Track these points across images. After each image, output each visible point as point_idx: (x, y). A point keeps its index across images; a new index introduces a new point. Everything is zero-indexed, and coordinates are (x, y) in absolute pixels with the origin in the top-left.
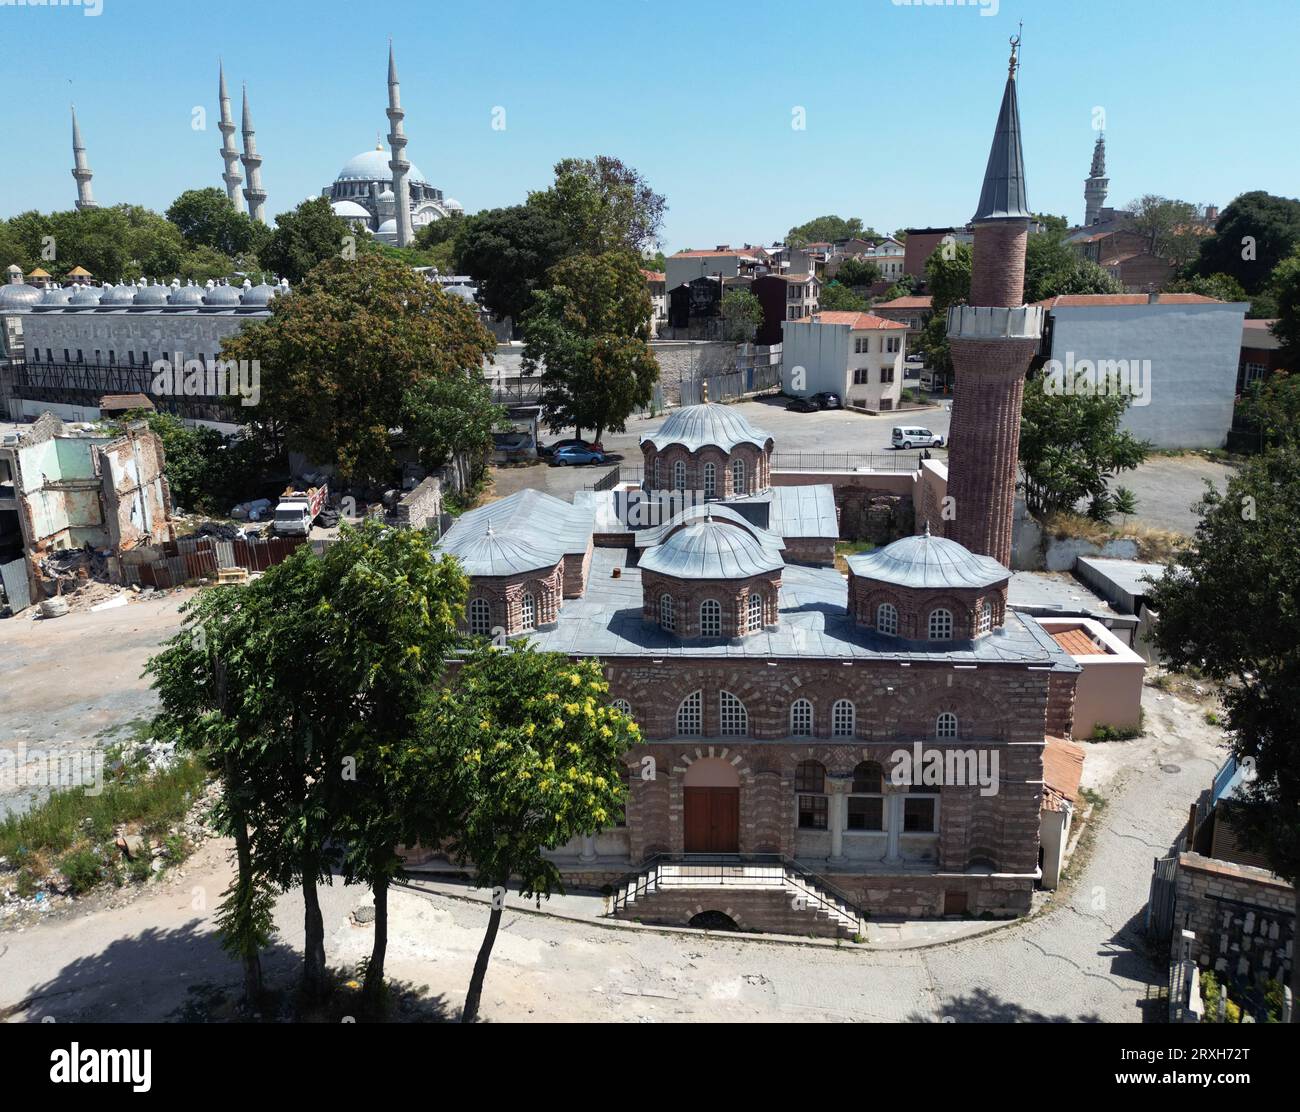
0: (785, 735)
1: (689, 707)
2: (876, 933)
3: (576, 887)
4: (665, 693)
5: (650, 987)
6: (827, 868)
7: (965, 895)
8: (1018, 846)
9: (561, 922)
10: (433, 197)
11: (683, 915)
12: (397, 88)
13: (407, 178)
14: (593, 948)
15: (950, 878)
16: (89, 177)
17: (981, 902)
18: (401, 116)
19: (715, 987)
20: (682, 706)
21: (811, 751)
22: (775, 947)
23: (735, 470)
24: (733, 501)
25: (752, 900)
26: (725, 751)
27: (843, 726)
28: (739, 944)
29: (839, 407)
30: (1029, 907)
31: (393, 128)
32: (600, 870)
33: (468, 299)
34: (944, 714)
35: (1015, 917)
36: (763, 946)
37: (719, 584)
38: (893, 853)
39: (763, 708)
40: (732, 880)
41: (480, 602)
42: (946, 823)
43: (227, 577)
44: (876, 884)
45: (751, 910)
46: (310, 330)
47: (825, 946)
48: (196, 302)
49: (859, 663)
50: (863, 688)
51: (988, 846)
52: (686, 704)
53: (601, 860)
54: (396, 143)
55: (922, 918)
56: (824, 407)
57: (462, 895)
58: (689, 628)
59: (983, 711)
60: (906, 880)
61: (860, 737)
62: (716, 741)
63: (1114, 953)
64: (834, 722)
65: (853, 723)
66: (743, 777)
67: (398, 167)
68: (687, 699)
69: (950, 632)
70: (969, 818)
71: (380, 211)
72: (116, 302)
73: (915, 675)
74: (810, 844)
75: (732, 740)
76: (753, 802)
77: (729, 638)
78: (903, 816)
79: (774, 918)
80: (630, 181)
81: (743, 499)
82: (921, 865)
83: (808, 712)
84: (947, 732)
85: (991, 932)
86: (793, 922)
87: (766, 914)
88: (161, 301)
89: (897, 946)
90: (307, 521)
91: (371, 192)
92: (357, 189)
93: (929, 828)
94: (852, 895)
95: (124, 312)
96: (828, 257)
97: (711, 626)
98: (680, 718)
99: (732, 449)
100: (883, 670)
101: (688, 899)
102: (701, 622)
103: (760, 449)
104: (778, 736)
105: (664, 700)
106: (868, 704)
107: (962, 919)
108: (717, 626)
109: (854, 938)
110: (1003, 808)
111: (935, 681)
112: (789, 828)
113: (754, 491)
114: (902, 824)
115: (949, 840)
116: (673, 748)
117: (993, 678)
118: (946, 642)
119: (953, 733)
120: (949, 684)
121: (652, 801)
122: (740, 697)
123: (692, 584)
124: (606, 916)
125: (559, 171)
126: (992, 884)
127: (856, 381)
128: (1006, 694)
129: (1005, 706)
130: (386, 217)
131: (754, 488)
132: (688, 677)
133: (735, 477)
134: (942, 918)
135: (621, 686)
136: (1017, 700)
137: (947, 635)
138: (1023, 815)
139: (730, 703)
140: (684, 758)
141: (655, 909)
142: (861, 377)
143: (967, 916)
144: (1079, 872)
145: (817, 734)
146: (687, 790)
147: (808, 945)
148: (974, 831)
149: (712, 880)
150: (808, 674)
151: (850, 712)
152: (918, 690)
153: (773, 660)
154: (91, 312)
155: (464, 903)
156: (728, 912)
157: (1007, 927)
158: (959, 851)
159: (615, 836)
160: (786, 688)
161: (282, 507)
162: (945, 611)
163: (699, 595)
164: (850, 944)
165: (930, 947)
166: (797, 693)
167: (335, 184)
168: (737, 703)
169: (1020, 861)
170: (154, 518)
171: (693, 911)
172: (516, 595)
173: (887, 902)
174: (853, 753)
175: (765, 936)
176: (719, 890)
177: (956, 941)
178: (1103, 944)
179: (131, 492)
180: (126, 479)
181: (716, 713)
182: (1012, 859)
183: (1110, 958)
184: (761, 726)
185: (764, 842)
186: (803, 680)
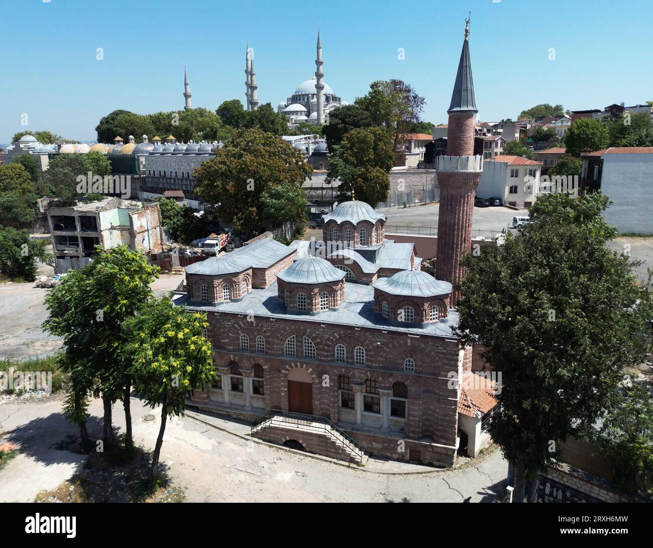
0: (333, 361)
1: (290, 343)
2: (372, 464)
3: (242, 420)
4: (278, 335)
5: (251, 469)
6: (353, 428)
7: (420, 452)
8: (445, 431)
9: (228, 434)
10: (336, 101)
11: (281, 440)
12: (321, 50)
13: (323, 92)
14: (236, 448)
15: (410, 442)
16: (190, 96)
17: (428, 457)
18: (322, 63)
19: (280, 475)
20: (287, 342)
21: (343, 370)
22: (319, 461)
23: (361, 234)
24: (359, 249)
25: (311, 438)
26: (305, 366)
27: (360, 359)
28: (302, 457)
29: (501, 205)
30: (452, 464)
31: (318, 69)
32: (252, 414)
33: (303, 150)
34: (408, 359)
35: (444, 467)
36: (314, 460)
37: (304, 286)
38: (385, 426)
39: (321, 346)
40: (302, 427)
41: (205, 286)
42: (409, 414)
43: (175, 271)
44: (375, 439)
45: (310, 442)
46: (224, 163)
47: (343, 465)
48: (208, 151)
49: (363, 329)
50: (367, 342)
51: (432, 429)
52: (289, 341)
53: (253, 409)
54: (319, 76)
55: (398, 460)
56: (492, 205)
57: (192, 416)
58: (291, 305)
59: (427, 359)
60: (390, 440)
61: (368, 366)
62: (302, 360)
63: (487, 494)
64: (355, 357)
65: (364, 358)
66: (313, 379)
67: (319, 87)
68: (289, 339)
69: (413, 318)
70: (421, 413)
71: (311, 108)
72: (179, 151)
73: (392, 338)
74: (346, 415)
75: (307, 360)
76: (318, 391)
77: (309, 312)
78: (390, 408)
79: (321, 448)
80: (409, 91)
81: (365, 248)
82: (399, 434)
83: (343, 351)
84: (410, 369)
85: (428, 472)
86: (330, 451)
87: (317, 445)
88: (195, 151)
89: (378, 471)
90: (217, 249)
91: (308, 99)
92: (302, 98)
93: (404, 416)
94: (364, 444)
95: (181, 155)
96: (529, 126)
97: (302, 305)
98: (286, 347)
99: (358, 223)
100: (376, 334)
101: (283, 433)
102: (298, 303)
103: (373, 224)
104: (329, 361)
105: (278, 338)
106: (370, 350)
107: (417, 464)
108: (305, 306)
109: (357, 463)
110: (438, 410)
111: (402, 342)
112: (334, 406)
113: (371, 244)
114: (390, 412)
115: (410, 423)
116: (282, 361)
117: (430, 343)
118: (410, 323)
119: (412, 369)
120: (409, 344)
121: (275, 385)
122: (312, 341)
123: (292, 285)
124: (248, 435)
125: (372, 87)
126: (432, 449)
127: (511, 192)
128: (437, 352)
129: (437, 358)
130: (313, 111)
131: (371, 243)
132: (288, 329)
133: (361, 237)
134: (408, 462)
135: (259, 330)
136: (443, 356)
137: (412, 320)
138: (447, 415)
139: (308, 343)
140: (287, 366)
141: (269, 435)
142: (513, 190)
143: (420, 463)
144: (492, 452)
145: (347, 362)
146: (289, 382)
147: (335, 463)
148: (424, 420)
149: (293, 425)
150: (342, 332)
151: (363, 353)
152: (394, 346)
153: (324, 324)
154: (169, 155)
155: (192, 420)
156: (301, 441)
157: (438, 471)
158: (415, 429)
159: (260, 400)
160: (331, 338)
161: (208, 242)
162: (410, 307)
163: (296, 290)
164: (355, 466)
165: (394, 474)
166: (337, 341)
167: (293, 96)
168: (311, 343)
169: (447, 439)
170: (155, 244)
171: (285, 438)
172: (219, 285)
173: (382, 449)
174: (363, 373)
175: (317, 456)
176: (296, 430)
177: (408, 474)
178: (483, 489)
179: (143, 232)
180: (141, 226)
181: (301, 347)
182: (443, 437)
183: (483, 496)
184: (321, 355)
185: (325, 412)
186: (340, 335)
